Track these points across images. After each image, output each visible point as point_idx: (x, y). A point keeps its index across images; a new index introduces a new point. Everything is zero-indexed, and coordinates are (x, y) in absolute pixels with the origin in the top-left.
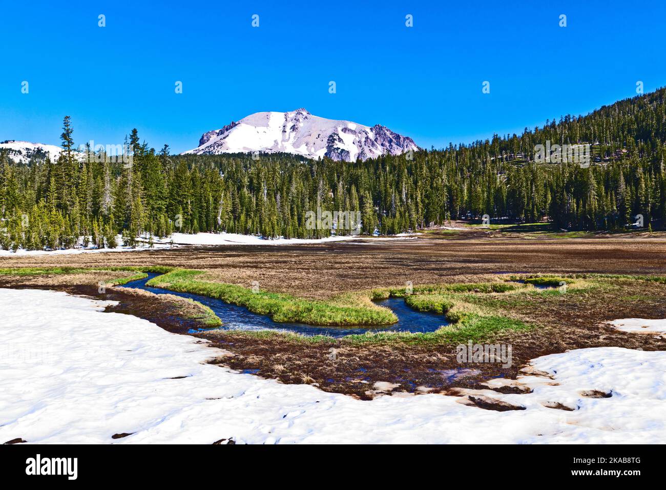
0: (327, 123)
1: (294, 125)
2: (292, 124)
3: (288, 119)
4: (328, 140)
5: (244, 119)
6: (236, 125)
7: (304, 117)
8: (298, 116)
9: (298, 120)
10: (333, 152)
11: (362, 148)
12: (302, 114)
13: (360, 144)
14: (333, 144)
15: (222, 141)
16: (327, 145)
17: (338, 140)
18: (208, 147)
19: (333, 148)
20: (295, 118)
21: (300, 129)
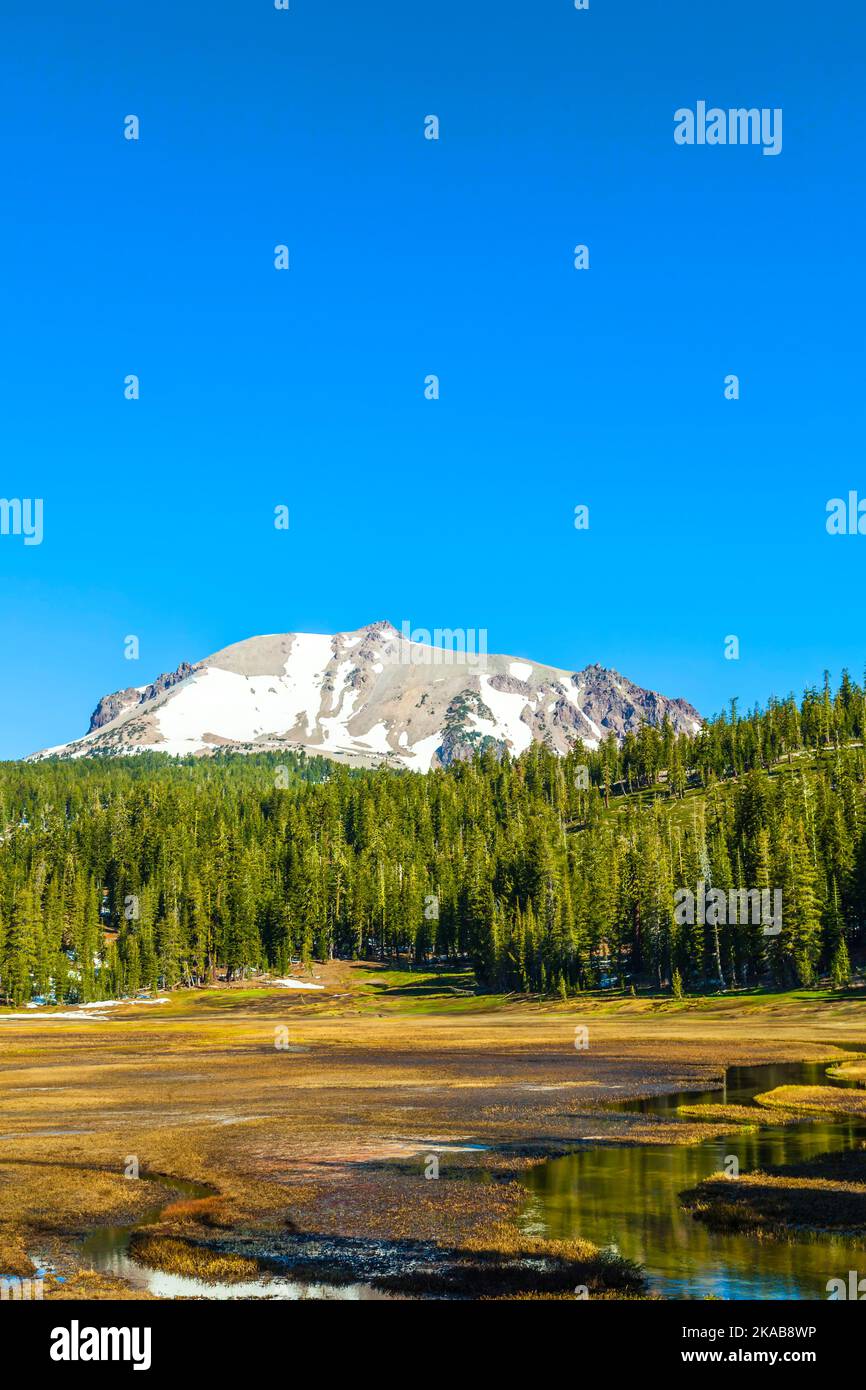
1: (358, 670)
2: (352, 668)
3: (342, 653)
4: (450, 710)
5: (217, 654)
6: (193, 672)
7: (386, 646)
8: (371, 643)
9: (368, 656)
10: (459, 744)
11: (544, 732)
12: (380, 637)
13: (540, 721)
14: (462, 722)
15: (146, 718)
16: (444, 725)
17: (476, 709)
18: (105, 735)
19: (460, 734)
20: (360, 648)
21: (371, 680)
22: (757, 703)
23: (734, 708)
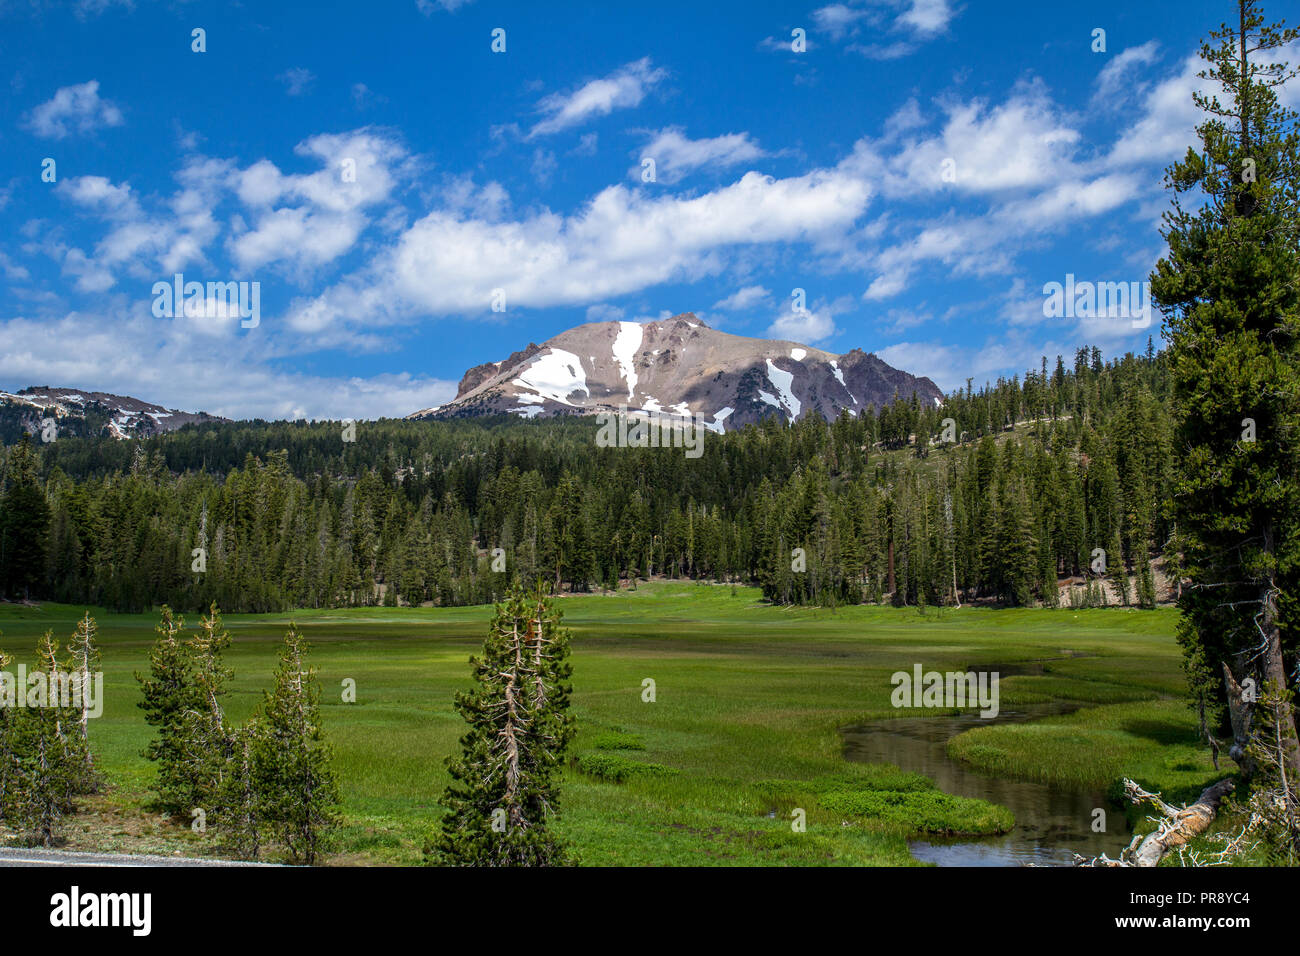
0: (740, 344)
1: (668, 351)
2: (664, 349)
3: (656, 338)
4: (740, 384)
5: (558, 337)
6: (538, 350)
7: (690, 333)
8: (679, 330)
9: (677, 341)
10: (746, 412)
11: (815, 403)
12: (687, 325)
13: (812, 394)
14: (750, 394)
15: (501, 387)
16: (736, 396)
17: (761, 384)
18: (470, 399)
19: (749, 403)
20: (670, 334)
21: (679, 360)
22: (988, 384)
23: (970, 386)
